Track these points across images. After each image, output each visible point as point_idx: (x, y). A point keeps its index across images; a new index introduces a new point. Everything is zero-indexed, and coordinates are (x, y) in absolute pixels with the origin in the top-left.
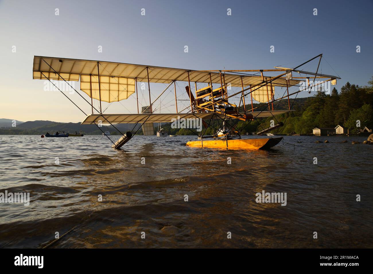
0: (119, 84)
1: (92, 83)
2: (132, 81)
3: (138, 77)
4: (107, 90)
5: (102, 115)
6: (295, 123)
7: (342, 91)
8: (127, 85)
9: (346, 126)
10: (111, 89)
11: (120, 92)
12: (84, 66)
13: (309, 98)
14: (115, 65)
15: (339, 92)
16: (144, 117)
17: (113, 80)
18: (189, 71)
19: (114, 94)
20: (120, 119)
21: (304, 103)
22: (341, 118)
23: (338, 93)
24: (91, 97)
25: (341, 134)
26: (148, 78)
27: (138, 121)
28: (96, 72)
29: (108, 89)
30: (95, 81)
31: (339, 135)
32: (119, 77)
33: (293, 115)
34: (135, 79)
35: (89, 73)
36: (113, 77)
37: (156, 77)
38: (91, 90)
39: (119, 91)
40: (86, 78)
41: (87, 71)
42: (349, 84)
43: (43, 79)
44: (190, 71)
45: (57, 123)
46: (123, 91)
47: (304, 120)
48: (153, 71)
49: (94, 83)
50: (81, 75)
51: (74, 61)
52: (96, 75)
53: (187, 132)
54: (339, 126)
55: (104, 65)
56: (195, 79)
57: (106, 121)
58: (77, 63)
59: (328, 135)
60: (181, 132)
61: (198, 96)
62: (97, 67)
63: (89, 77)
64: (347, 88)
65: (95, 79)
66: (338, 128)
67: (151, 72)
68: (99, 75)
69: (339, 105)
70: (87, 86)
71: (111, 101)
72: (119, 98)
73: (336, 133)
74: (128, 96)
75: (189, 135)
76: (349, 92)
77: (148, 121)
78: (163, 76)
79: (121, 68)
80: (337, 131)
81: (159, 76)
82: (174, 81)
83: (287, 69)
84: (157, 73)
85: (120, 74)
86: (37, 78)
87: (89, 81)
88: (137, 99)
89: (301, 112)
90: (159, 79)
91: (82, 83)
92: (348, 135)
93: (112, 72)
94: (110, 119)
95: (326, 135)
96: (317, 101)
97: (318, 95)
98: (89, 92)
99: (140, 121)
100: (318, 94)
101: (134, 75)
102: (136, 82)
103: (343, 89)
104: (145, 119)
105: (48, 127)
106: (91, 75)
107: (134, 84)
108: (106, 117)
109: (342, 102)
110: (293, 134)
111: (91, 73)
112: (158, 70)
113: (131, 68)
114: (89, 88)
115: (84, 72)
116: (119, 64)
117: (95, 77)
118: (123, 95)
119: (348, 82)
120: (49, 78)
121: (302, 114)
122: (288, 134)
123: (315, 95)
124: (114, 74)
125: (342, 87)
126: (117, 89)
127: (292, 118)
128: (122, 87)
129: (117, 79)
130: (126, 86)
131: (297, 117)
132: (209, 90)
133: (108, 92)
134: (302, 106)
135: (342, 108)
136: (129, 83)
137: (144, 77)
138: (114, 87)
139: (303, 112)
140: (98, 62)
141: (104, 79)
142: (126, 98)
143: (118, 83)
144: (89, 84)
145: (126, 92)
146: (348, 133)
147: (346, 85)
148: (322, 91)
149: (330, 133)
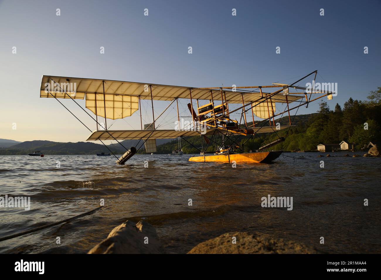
0: (123, 101)
1: (97, 101)
2: (135, 99)
3: (141, 95)
4: (111, 108)
5: (107, 131)
6: (299, 140)
7: (345, 107)
8: (131, 102)
9: (350, 142)
10: (115, 107)
11: (124, 109)
12: (90, 85)
13: (312, 114)
14: (119, 84)
15: (343, 107)
16: (148, 133)
17: (118, 98)
18: (190, 89)
19: (118, 112)
20: (124, 135)
21: (307, 120)
22: (345, 134)
23: (341, 108)
24: (96, 114)
25: (346, 150)
26: (152, 96)
27: (142, 138)
28: (101, 90)
29: (113, 106)
30: (101, 99)
31: (344, 151)
32: (122, 95)
33: (297, 132)
34: (138, 97)
35: (94, 91)
36: (117, 95)
37: (159, 95)
38: (96, 107)
39: (122, 108)
40: (91, 96)
41: (92, 89)
42: (352, 99)
43: (49, 97)
44: (192, 88)
45: (56, 143)
46: (127, 108)
47: (308, 137)
48: (156, 89)
49: (99, 101)
50: (86, 93)
51: (80, 80)
52: (102, 93)
53: (189, 150)
54: (343, 142)
55: (109, 83)
56: (197, 97)
57: (111, 137)
58: (83, 81)
59: (333, 151)
61: (200, 112)
62: (102, 86)
63: (94, 95)
64: (350, 104)
65: (100, 97)
66: (343, 144)
67: (153, 90)
68: (104, 94)
69: (343, 121)
70: (92, 104)
71: (115, 118)
72: (123, 115)
73: (340, 149)
74: (132, 113)
76: (352, 108)
77: (151, 137)
78: (165, 94)
79: (125, 86)
80: (342, 147)
81: (162, 94)
82: (176, 98)
83: (284, 85)
84: (160, 91)
85: (124, 92)
86: (44, 96)
87: (94, 99)
88: (141, 116)
89: (305, 129)
90: (162, 97)
91: (87, 101)
92: (353, 150)
93: (117, 90)
94: (115, 135)
95: (331, 151)
96: (321, 117)
97: (321, 112)
98: (94, 109)
99: (143, 137)
100: (322, 110)
101: (137, 93)
102: (139, 100)
103: (346, 104)
104: (148, 136)
105: (47, 146)
106: (96, 93)
107: (137, 101)
108: (111, 133)
109: (346, 117)
110: (297, 151)
111: (96, 91)
112: (161, 88)
113: (135, 86)
114: (94, 105)
115: (89, 90)
116: (123, 82)
117: (100, 95)
118: (127, 112)
119: (351, 98)
120: (55, 96)
121: (306, 130)
122: (293, 151)
123: (319, 111)
124: (118, 92)
125: (345, 103)
126: (122, 107)
127: (296, 135)
128: (126, 105)
129: (121, 96)
130: (130, 104)
131: (301, 134)
132: (211, 107)
133: (112, 109)
134: (306, 122)
135: (346, 124)
136: (132, 101)
137: (147, 95)
138: (118, 105)
139: (307, 129)
140: (104, 81)
141: (109, 97)
142: (130, 115)
143: (121, 100)
144: (94, 102)
145: (130, 110)
146: (353, 149)
147: (349, 101)
148: (325, 108)
149: (335, 149)
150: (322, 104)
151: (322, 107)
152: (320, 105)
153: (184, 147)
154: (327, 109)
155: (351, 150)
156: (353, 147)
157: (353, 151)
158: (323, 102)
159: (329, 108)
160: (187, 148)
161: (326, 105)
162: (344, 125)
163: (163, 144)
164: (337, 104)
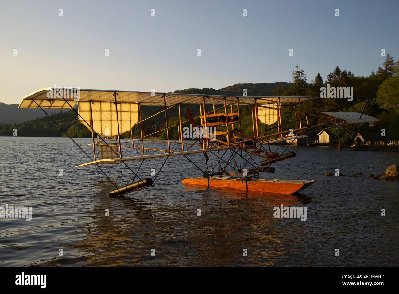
7: (329, 79)
9: (332, 132)
15: (325, 80)
23: (323, 82)
25: (326, 144)
31: (323, 144)
42: (339, 69)
54: (323, 132)
59: (308, 145)
60: (72, 131)
64: (336, 76)
66: (322, 134)
73: (318, 141)
75: (86, 137)
76: (338, 81)
80: (320, 139)
95: (305, 145)
96: (293, 92)
100: (296, 81)
103: (330, 76)
119: (338, 67)
125: (329, 74)
147: (334, 71)
148: (301, 78)
149: (311, 142)
150: (296, 73)
151: (296, 77)
152: (294, 74)
153: (73, 126)
154: (303, 80)
155: (338, 147)
156: (340, 143)
157: (340, 149)
158: (298, 70)
159: (306, 80)
160: (78, 127)
161: (302, 74)
162: (326, 107)
163: (35, 119)
164: (319, 75)
